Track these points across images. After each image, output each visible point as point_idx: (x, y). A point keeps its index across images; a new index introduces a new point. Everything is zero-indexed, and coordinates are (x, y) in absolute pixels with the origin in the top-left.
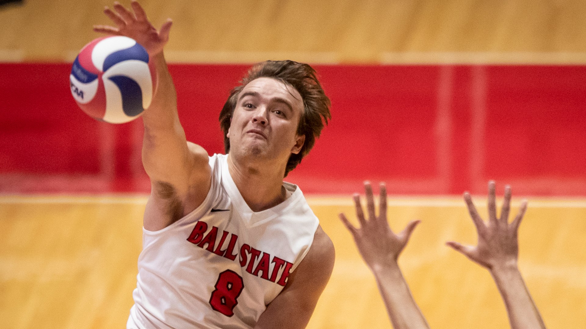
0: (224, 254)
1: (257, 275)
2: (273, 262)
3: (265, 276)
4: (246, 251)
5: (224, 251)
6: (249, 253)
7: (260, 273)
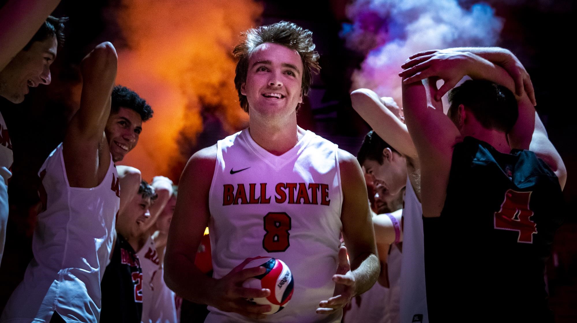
0: (260, 201)
1: (300, 203)
2: (309, 188)
3: (307, 202)
4: (282, 188)
5: (259, 198)
6: (285, 189)
7: (302, 200)
